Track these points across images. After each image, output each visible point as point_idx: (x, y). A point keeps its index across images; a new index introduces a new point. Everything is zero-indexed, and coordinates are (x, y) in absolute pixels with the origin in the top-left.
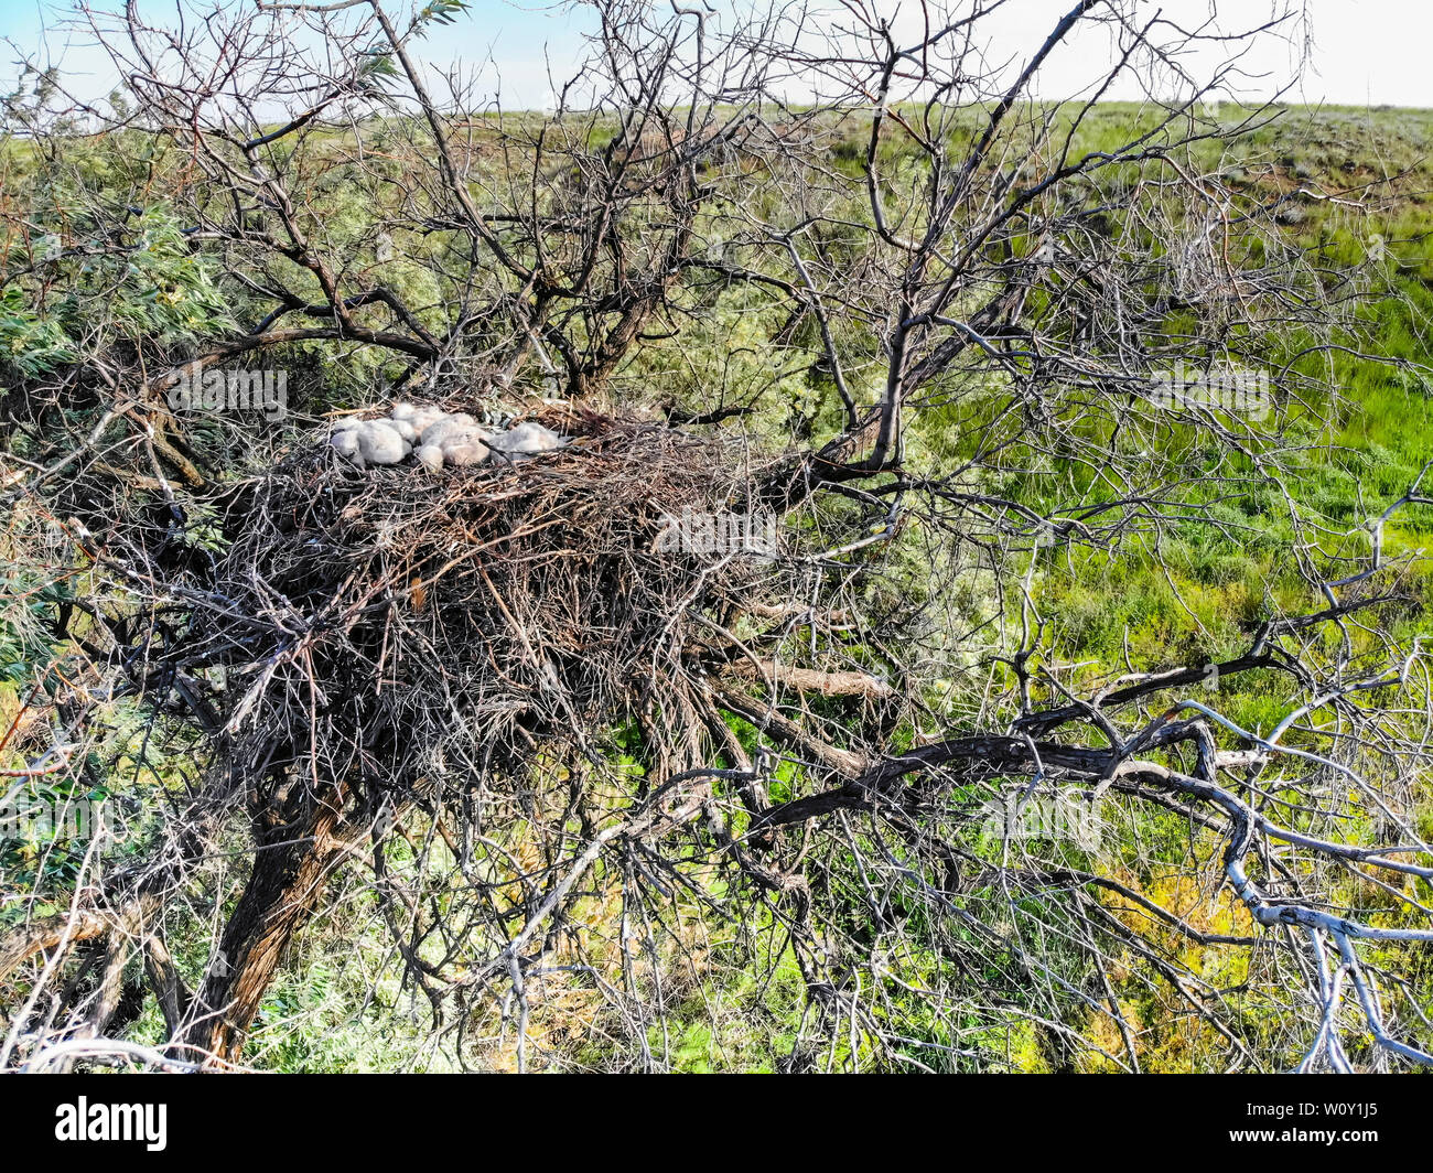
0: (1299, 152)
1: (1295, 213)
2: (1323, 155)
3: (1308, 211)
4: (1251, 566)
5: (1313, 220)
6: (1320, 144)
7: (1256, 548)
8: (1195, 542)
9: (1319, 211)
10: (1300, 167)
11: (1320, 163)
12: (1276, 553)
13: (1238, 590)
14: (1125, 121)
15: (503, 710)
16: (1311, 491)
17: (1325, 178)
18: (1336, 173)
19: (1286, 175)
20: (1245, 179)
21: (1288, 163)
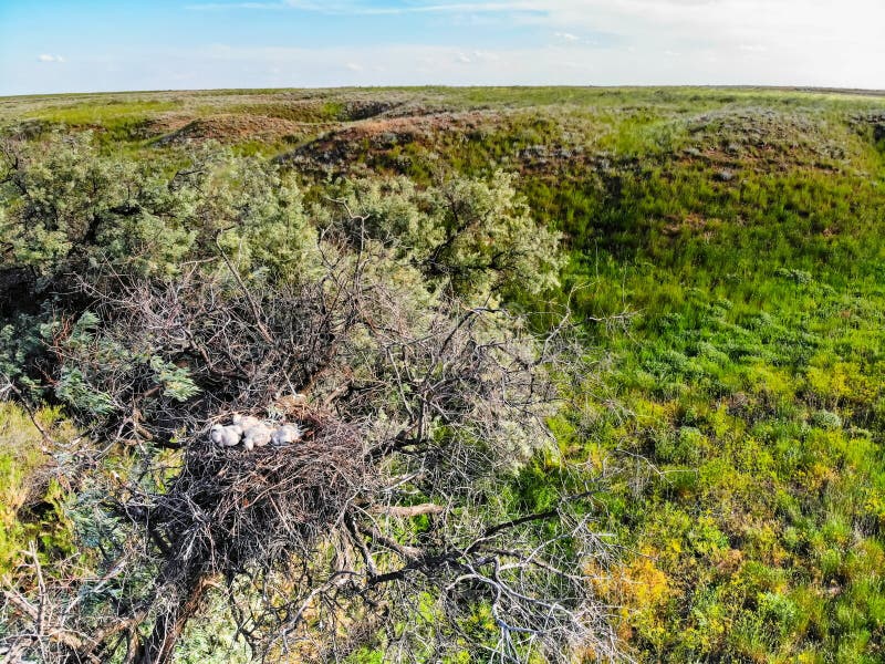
0: (732, 136)
1: (727, 173)
2: (746, 138)
3: (735, 172)
4: (684, 388)
5: (738, 178)
6: (745, 131)
7: (689, 376)
8: (657, 374)
9: (742, 173)
10: (732, 146)
11: (744, 143)
12: (700, 380)
13: (674, 404)
14: (637, 113)
15: (277, 545)
16: (725, 341)
17: (746, 152)
18: (753, 149)
19: (724, 151)
20: (700, 154)
21: (725, 143)
